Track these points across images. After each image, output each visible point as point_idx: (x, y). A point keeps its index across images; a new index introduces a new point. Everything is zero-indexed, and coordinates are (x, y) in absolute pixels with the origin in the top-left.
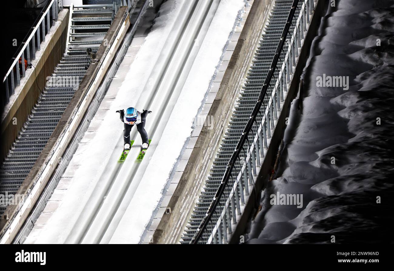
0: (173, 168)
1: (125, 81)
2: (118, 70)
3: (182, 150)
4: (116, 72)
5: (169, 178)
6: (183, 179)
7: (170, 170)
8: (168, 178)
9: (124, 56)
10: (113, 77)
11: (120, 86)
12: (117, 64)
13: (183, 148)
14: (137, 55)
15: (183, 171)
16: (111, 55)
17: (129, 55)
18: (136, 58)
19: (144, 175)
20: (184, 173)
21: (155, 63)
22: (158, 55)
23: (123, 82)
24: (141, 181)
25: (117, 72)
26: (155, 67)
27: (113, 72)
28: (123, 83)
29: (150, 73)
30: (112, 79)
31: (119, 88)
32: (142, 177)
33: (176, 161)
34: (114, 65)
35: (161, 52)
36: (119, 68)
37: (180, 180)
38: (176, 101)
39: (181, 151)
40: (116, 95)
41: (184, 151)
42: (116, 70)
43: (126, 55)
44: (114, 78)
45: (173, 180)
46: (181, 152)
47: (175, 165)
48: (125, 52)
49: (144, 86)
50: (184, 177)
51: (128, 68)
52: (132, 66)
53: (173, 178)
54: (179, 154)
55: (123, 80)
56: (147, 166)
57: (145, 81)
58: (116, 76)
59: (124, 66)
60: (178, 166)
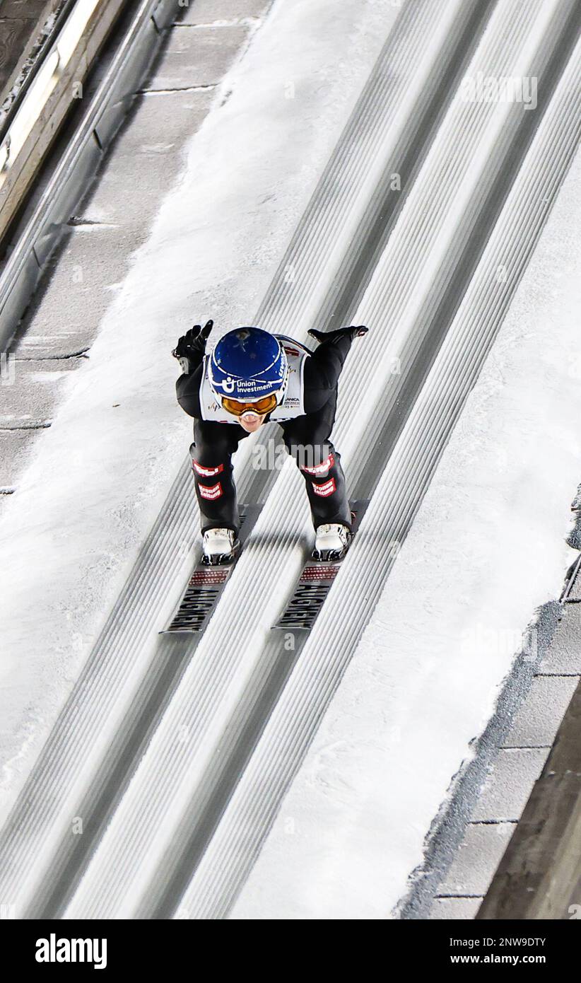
0: (454, 801)
1: (150, 244)
2: (108, 177)
3: (508, 685)
4: (95, 186)
5: (428, 865)
6: (515, 869)
7: (433, 812)
8: (421, 860)
9: (147, 84)
10: (72, 223)
11: (119, 279)
12: (102, 140)
13: (515, 673)
14: (226, 83)
15: (517, 817)
16: (61, 80)
17: (178, 82)
18: (221, 96)
19: (267, 846)
20: (523, 831)
21: (337, 132)
22: (359, 75)
23: (138, 253)
24: (248, 883)
25: (102, 185)
26: (339, 156)
27: (76, 190)
28: (133, 254)
29: (305, 198)
30: (63, 230)
31: (114, 287)
32: (256, 856)
33: (470, 755)
34: (80, 144)
35: (381, 59)
36: (113, 162)
37: (497, 877)
38: (471, 372)
39: (504, 691)
40: (90, 335)
41: (524, 693)
42: (89, 174)
43: (159, 81)
44: (78, 228)
45: (451, 873)
46: (502, 698)
47: (465, 783)
48: (152, 61)
49: (267, 281)
50: (518, 859)
51: (172, 163)
52: (194, 150)
53: (449, 863)
54: (489, 712)
55: (136, 238)
56: (284, 787)
57: (278, 242)
58: (92, 213)
59: (144, 148)
60: (482, 788)
